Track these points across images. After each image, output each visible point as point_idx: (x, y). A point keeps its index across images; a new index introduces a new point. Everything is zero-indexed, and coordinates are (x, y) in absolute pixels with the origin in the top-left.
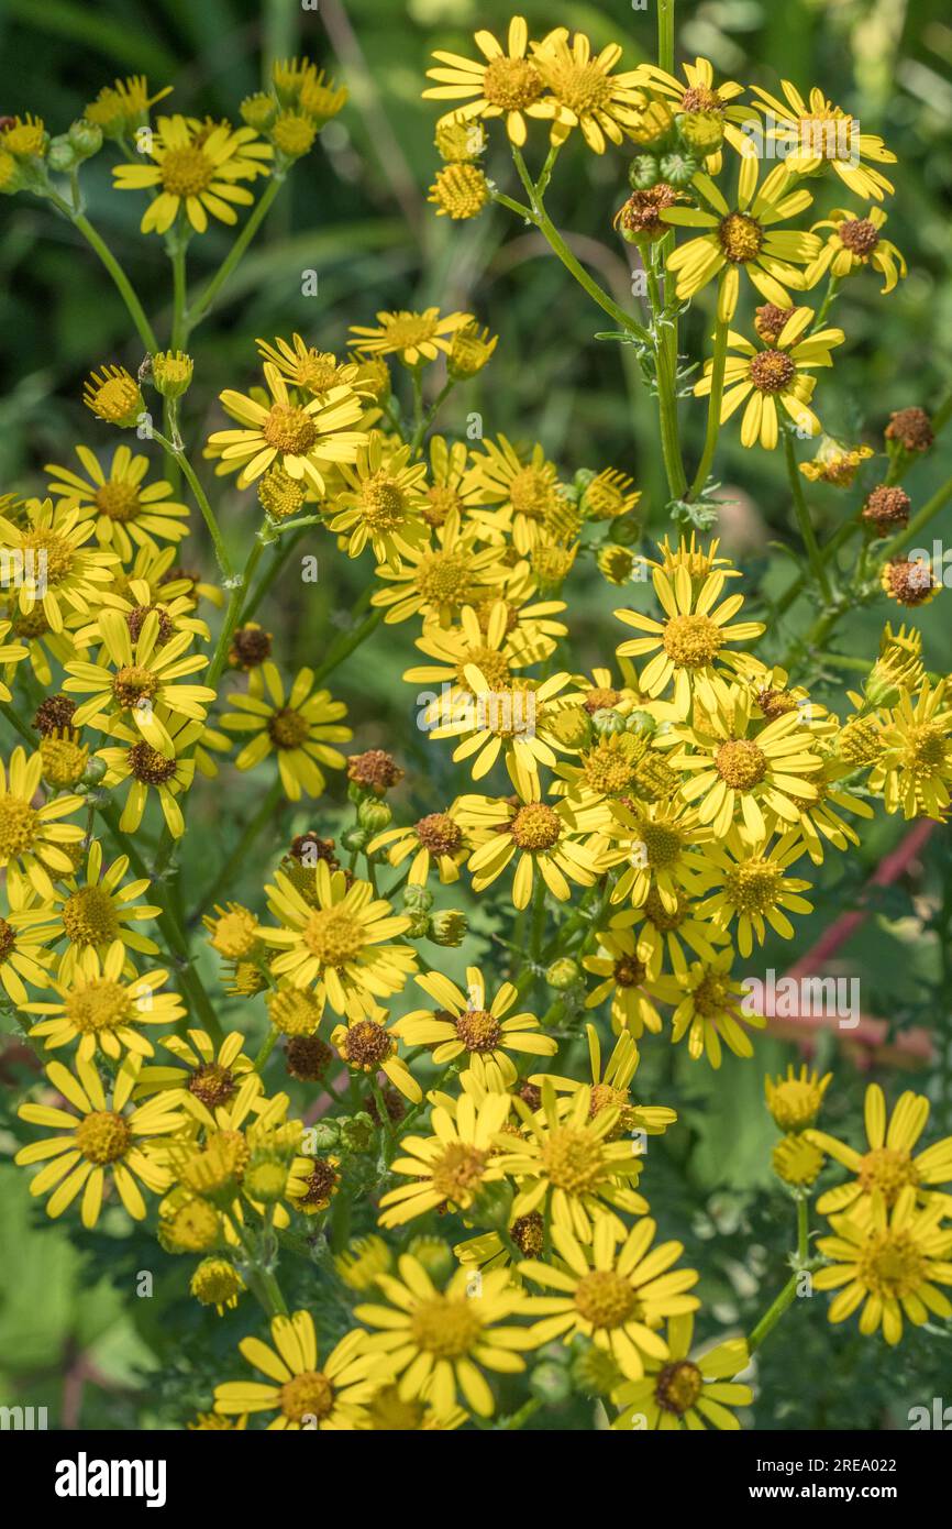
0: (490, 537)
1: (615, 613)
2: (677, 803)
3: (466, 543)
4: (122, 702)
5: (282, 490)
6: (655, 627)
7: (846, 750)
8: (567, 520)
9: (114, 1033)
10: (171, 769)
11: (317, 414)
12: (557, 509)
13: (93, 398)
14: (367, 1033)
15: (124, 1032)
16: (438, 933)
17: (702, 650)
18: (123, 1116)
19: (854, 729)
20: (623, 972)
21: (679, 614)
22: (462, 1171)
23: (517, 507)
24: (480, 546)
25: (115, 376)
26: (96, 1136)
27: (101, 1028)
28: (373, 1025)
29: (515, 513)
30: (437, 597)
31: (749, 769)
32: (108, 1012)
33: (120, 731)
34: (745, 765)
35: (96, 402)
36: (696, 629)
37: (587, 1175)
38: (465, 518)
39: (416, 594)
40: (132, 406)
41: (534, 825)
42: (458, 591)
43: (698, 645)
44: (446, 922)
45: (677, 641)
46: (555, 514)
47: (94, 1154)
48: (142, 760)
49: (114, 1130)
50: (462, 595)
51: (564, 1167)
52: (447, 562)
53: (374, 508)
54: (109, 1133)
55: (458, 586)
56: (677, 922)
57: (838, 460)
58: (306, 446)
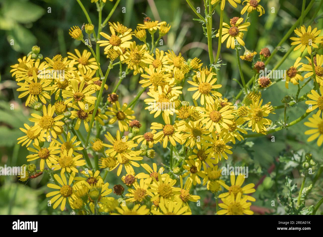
0: (168, 71)
1: (188, 81)
2: (201, 124)
3: (162, 72)
4: (76, 100)
5: (113, 53)
6: (197, 85)
7: (240, 113)
8: (186, 68)
9: (69, 168)
10: (86, 116)
11: (122, 38)
12: (184, 66)
13: (71, 33)
14: (130, 177)
15: (72, 167)
16: (148, 155)
17: (207, 90)
18: (71, 187)
19: (241, 108)
20: (192, 170)
21: (202, 82)
22: (140, 195)
23: (175, 65)
24: (166, 73)
25: (76, 29)
26: (64, 190)
27: (67, 167)
28: (131, 175)
29: (174, 66)
30: (154, 83)
31: (217, 117)
32: (68, 163)
33: (75, 107)
34: (216, 116)
35: (72, 34)
36: (206, 85)
37: (168, 193)
38: (163, 67)
39: (149, 82)
40: (80, 35)
41: (168, 129)
42: (159, 82)
43: (206, 89)
44: (150, 152)
45: (201, 88)
46: (184, 67)
47: (64, 194)
48: (80, 114)
49: (69, 189)
50: (160, 83)
51: (163, 191)
52: (158, 75)
53: (134, 58)
54: (67, 190)
55: (159, 81)
56: (205, 158)
57: (249, 54)
58: (119, 44)
